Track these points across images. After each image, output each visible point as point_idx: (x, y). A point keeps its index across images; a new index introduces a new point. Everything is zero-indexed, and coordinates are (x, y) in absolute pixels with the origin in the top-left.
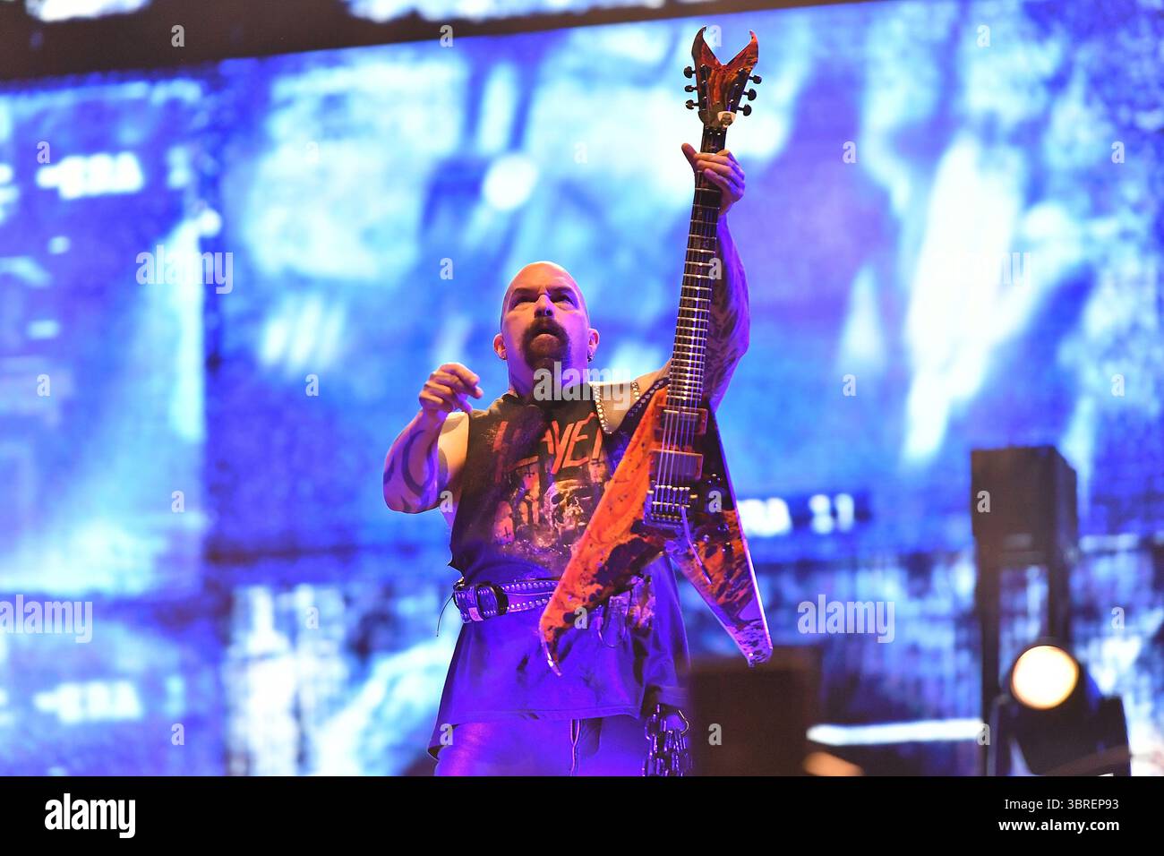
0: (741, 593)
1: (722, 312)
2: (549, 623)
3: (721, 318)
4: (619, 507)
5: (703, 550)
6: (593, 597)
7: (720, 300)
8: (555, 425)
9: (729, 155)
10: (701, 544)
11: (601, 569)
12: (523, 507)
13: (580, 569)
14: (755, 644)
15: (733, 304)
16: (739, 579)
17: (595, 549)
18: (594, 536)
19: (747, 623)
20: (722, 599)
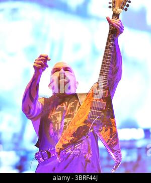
0: (114, 142)
1: (114, 66)
2: (58, 147)
3: (114, 68)
4: (81, 116)
5: (104, 129)
6: (71, 141)
7: (114, 63)
8: (66, 103)
9: (120, 20)
10: (104, 127)
11: (74, 133)
12: (56, 125)
13: (68, 132)
14: (117, 157)
15: (118, 64)
16: (114, 138)
17: (73, 127)
18: (73, 123)
19: (116, 151)
20: (109, 143)
